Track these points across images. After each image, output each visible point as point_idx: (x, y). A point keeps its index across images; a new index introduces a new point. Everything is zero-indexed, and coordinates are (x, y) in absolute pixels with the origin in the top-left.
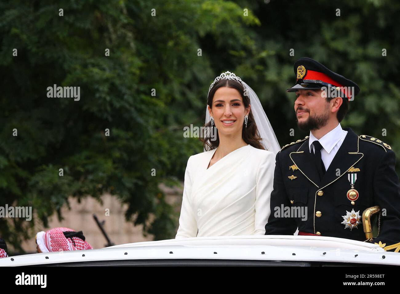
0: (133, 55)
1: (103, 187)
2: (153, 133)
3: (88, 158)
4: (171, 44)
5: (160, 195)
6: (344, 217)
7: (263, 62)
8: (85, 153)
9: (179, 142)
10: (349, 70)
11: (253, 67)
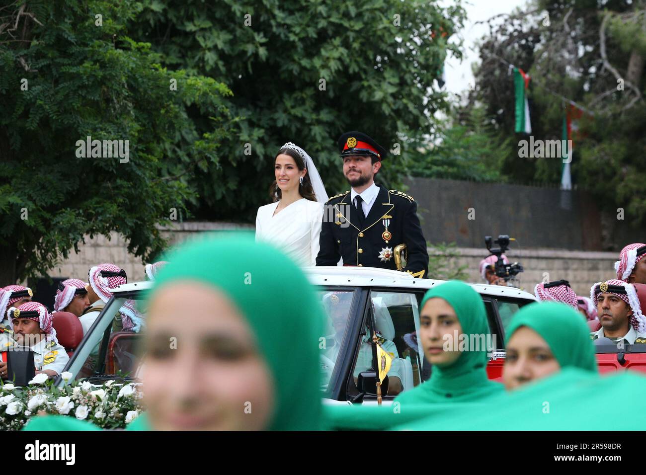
0: (132, 121)
1: (110, 225)
2: (149, 183)
3: (97, 203)
4: (163, 111)
5: (155, 232)
6: (381, 253)
7: (237, 125)
8: (96, 199)
9: (169, 190)
10: (306, 132)
11: (228, 130)
